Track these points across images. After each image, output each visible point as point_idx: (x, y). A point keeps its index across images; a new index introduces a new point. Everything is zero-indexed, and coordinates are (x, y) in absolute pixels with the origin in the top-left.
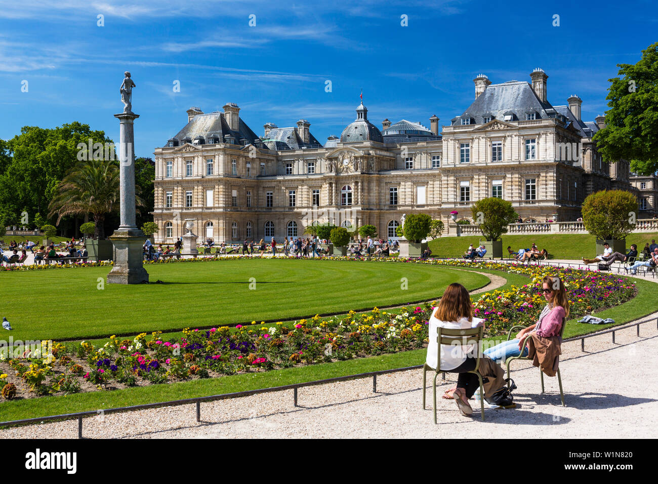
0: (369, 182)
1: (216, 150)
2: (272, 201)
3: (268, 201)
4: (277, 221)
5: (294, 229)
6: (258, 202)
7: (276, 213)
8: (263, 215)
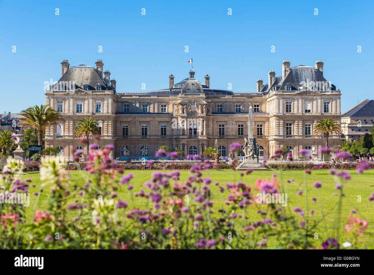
1: (105, 95)
2: (127, 132)
3: (124, 132)
4: (133, 146)
7: (131, 140)
8: (121, 142)
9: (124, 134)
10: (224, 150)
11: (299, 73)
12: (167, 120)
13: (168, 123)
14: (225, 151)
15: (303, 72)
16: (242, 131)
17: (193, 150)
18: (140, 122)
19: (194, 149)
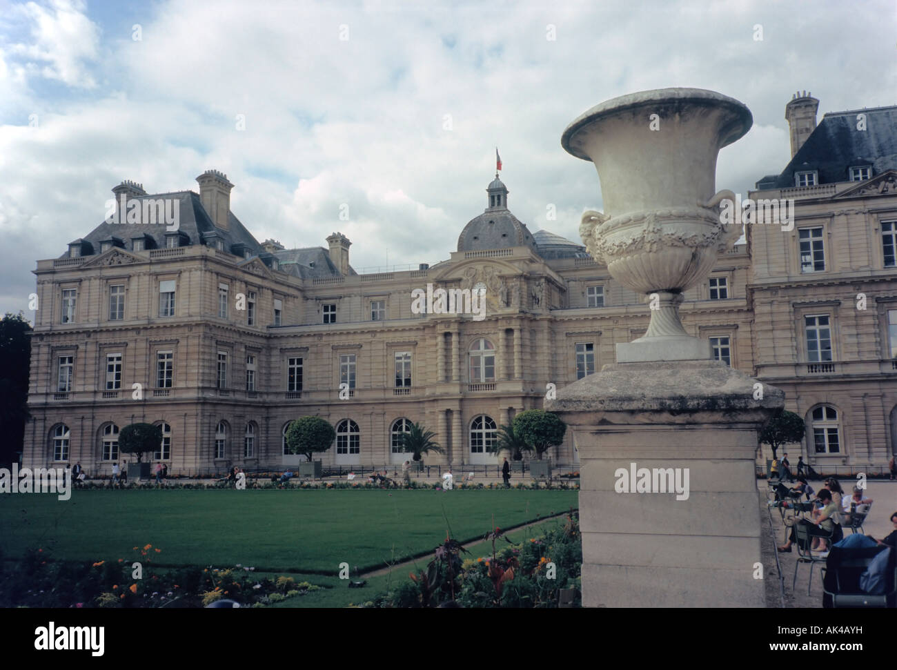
0: (533, 332)
1: (183, 259)
2: (300, 379)
3: (291, 379)
5: (352, 437)
6: (268, 380)
7: (310, 403)
8: (281, 410)
9: (291, 387)
12: (413, 339)
13: (414, 348)
17: (484, 431)
18: (335, 348)
19: (487, 427)
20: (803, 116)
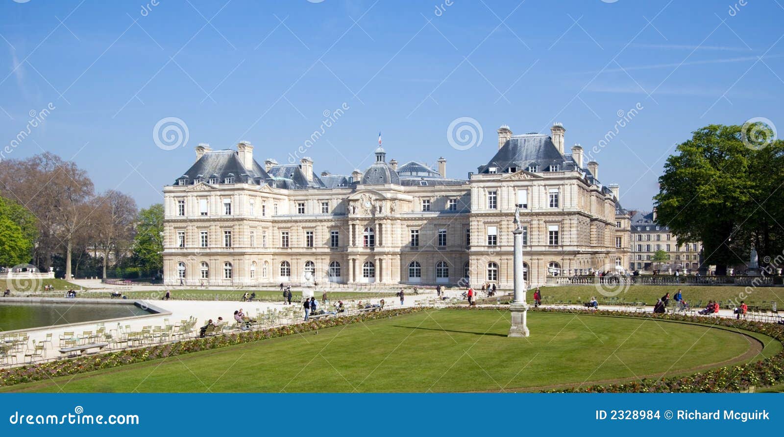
10: (419, 268)
11: (519, 144)
12: (339, 225)
13: (340, 229)
14: (420, 270)
15: (526, 143)
16: (445, 240)
18: (303, 228)
20: (503, 136)
